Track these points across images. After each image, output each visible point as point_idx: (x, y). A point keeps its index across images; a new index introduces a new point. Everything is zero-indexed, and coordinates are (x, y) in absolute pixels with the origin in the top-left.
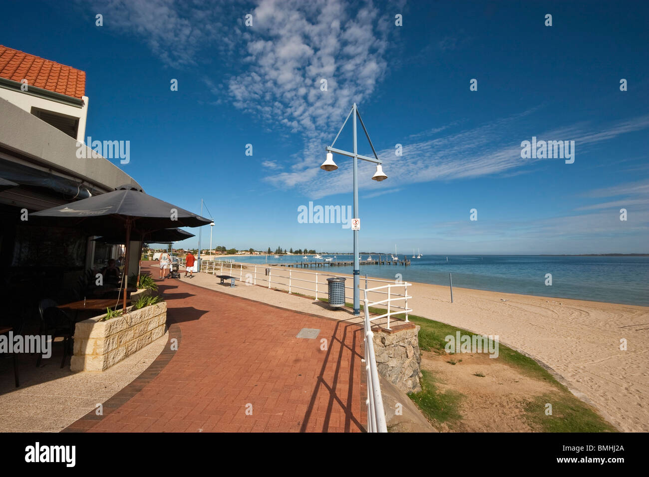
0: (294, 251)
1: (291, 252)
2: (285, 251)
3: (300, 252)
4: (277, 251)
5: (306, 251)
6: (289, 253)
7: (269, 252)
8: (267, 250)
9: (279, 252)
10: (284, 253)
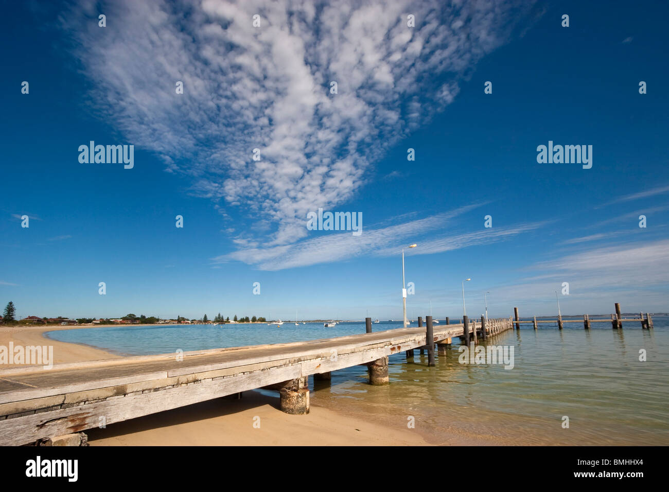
0: (239, 319)
1: (235, 319)
2: (228, 319)
3: (247, 320)
4: (216, 318)
5: (254, 319)
6: (232, 321)
7: (206, 320)
8: (203, 318)
9: (220, 320)
10: (226, 322)
